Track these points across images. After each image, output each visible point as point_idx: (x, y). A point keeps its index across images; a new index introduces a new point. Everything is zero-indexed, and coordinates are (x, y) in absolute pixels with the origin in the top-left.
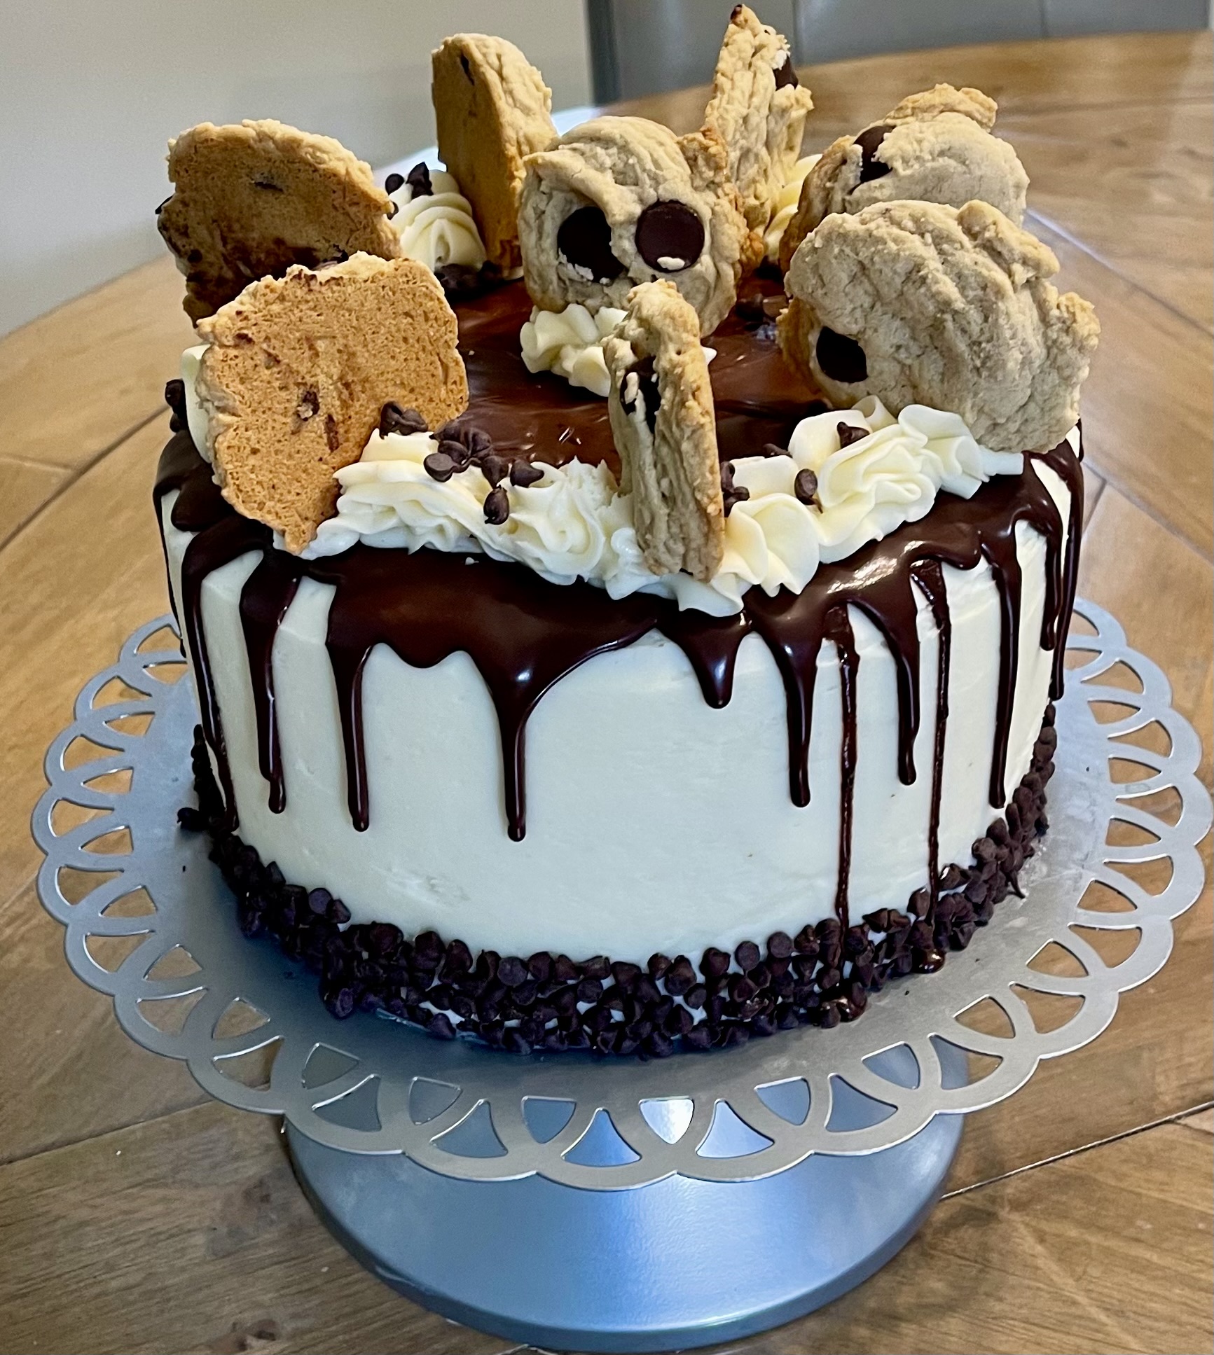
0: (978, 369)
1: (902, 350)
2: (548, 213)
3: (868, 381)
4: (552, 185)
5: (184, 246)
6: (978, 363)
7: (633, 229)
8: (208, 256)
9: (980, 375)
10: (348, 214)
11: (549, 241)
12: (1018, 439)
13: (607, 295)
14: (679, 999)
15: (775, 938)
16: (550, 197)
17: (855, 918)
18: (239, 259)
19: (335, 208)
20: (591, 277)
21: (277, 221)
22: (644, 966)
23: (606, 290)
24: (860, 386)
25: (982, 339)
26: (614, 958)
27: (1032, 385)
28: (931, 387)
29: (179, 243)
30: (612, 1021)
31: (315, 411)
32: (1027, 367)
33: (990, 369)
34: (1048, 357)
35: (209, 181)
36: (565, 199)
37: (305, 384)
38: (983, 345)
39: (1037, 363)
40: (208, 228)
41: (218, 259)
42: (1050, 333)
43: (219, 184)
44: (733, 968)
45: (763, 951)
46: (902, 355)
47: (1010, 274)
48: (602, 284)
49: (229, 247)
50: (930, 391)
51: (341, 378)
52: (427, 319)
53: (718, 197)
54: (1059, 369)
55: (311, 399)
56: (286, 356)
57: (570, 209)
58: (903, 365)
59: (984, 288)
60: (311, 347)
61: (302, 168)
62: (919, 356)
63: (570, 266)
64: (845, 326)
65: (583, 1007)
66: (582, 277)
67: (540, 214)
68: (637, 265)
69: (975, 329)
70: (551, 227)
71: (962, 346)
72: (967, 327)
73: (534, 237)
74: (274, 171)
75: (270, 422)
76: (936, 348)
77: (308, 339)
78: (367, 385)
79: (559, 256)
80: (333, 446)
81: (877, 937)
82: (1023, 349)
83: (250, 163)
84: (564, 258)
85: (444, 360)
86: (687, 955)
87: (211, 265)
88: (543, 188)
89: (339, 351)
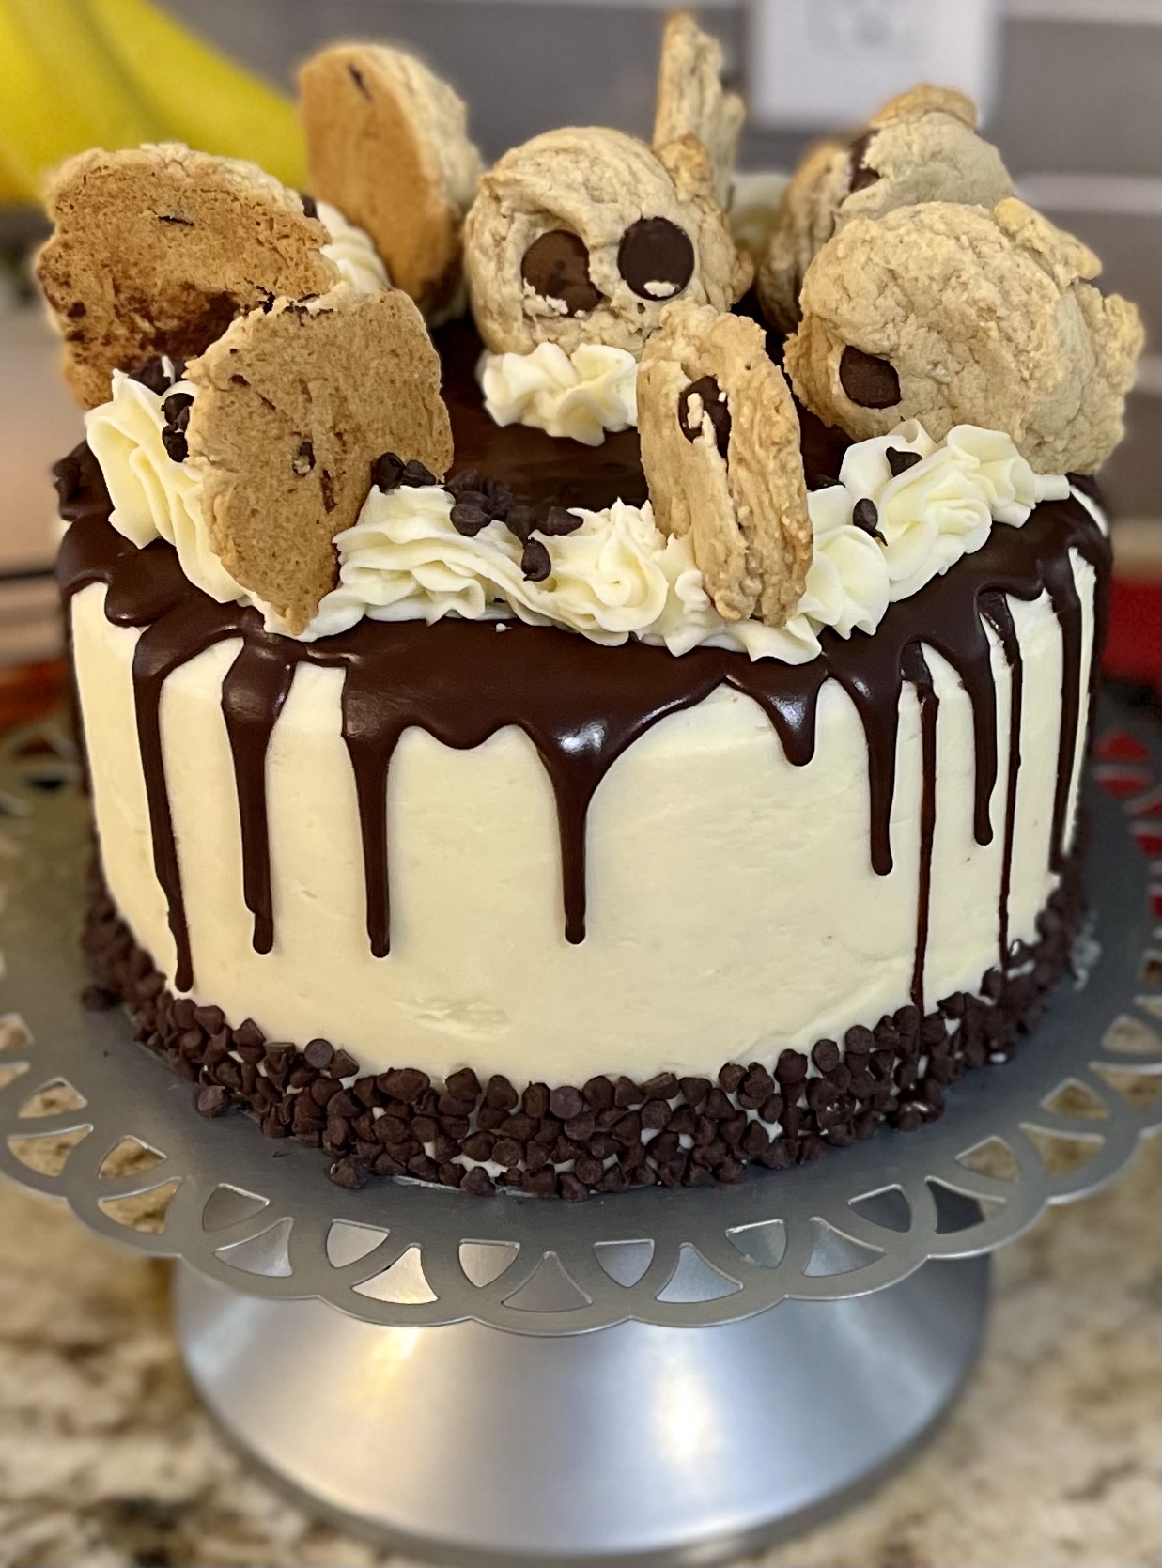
0: (1024, 380)
1: (940, 366)
2: (510, 237)
3: (901, 404)
4: (513, 205)
5: (63, 299)
6: (1026, 374)
7: (615, 251)
8: (94, 308)
9: (1028, 387)
10: (275, 249)
11: (512, 270)
12: (1065, 459)
13: (584, 330)
14: (753, 1114)
15: (855, 1033)
16: (512, 220)
17: (930, 1006)
18: (136, 310)
19: (260, 243)
20: (565, 310)
21: (186, 260)
22: (714, 1078)
23: (583, 325)
24: (893, 411)
25: (1029, 348)
26: (681, 1074)
27: (1082, 398)
28: (973, 406)
29: (57, 295)
30: (679, 1150)
31: (312, 463)
32: (1077, 377)
33: (1039, 380)
34: (1097, 364)
35: (101, 216)
36: (530, 221)
37: (298, 434)
38: (1032, 354)
39: (1087, 373)
40: (97, 277)
41: (107, 312)
42: (1098, 338)
43: (114, 220)
44: (811, 1072)
45: (841, 1047)
46: (940, 371)
47: (1053, 276)
48: (578, 318)
49: (122, 296)
50: (974, 410)
51: (333, 428)
52: (412, 358)
53: (704, 213)
54: (1108, 376)
55: (306, 450)
56: (281, 399)
57: (534, 235)
58: (940, 383)
59: (1028, 292)
60: (305, 391)
61: (219, 197)
62: (957, 373)
63: (540, 298)
64: (875, 344)
65: (647, 1135)
66: (554, 310)
67: (500, 240)
68: (620, 291)
69: (1020, 337)
70: (513, 254)
71: (1007, 356)
72: (1013, 335)
73: (492, 266)
74: (184, 201)
75: (268, 479)
76: (977, 362)
77: (301, 381)
78: (358, 435)
79: (523, 286)
80: (329, 505)
81: (951, 1026)
82: (1073, 356)
83: (153, 193)
84: (530, 290)
85: (430, 407)
86: (761, 1062)
87: (98, 318)
88: (503, 211)
89: (331, 395)
